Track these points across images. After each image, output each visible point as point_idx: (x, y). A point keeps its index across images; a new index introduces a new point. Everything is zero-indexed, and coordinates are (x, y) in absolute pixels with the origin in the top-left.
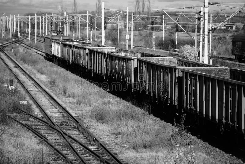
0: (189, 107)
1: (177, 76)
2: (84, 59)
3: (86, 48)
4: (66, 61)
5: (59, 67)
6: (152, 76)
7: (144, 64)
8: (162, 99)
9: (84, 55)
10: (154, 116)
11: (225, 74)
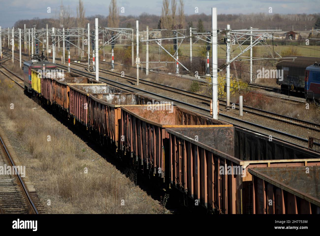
0: (176, 183)
1: (164, 137)
2: (65, 101)
3: (67, 85)
4: (46, 100)
5: (39, 106)
6: (136, 133)
7: (128, 116)
8: (148, 167)
9: (64, 95)
10: (140, 189)
11: (227, 134)
